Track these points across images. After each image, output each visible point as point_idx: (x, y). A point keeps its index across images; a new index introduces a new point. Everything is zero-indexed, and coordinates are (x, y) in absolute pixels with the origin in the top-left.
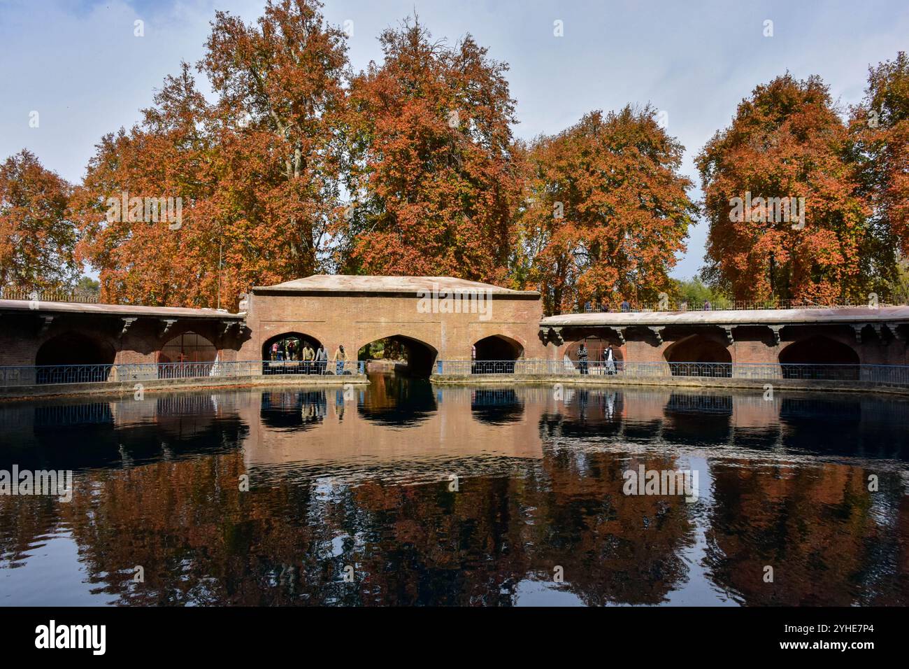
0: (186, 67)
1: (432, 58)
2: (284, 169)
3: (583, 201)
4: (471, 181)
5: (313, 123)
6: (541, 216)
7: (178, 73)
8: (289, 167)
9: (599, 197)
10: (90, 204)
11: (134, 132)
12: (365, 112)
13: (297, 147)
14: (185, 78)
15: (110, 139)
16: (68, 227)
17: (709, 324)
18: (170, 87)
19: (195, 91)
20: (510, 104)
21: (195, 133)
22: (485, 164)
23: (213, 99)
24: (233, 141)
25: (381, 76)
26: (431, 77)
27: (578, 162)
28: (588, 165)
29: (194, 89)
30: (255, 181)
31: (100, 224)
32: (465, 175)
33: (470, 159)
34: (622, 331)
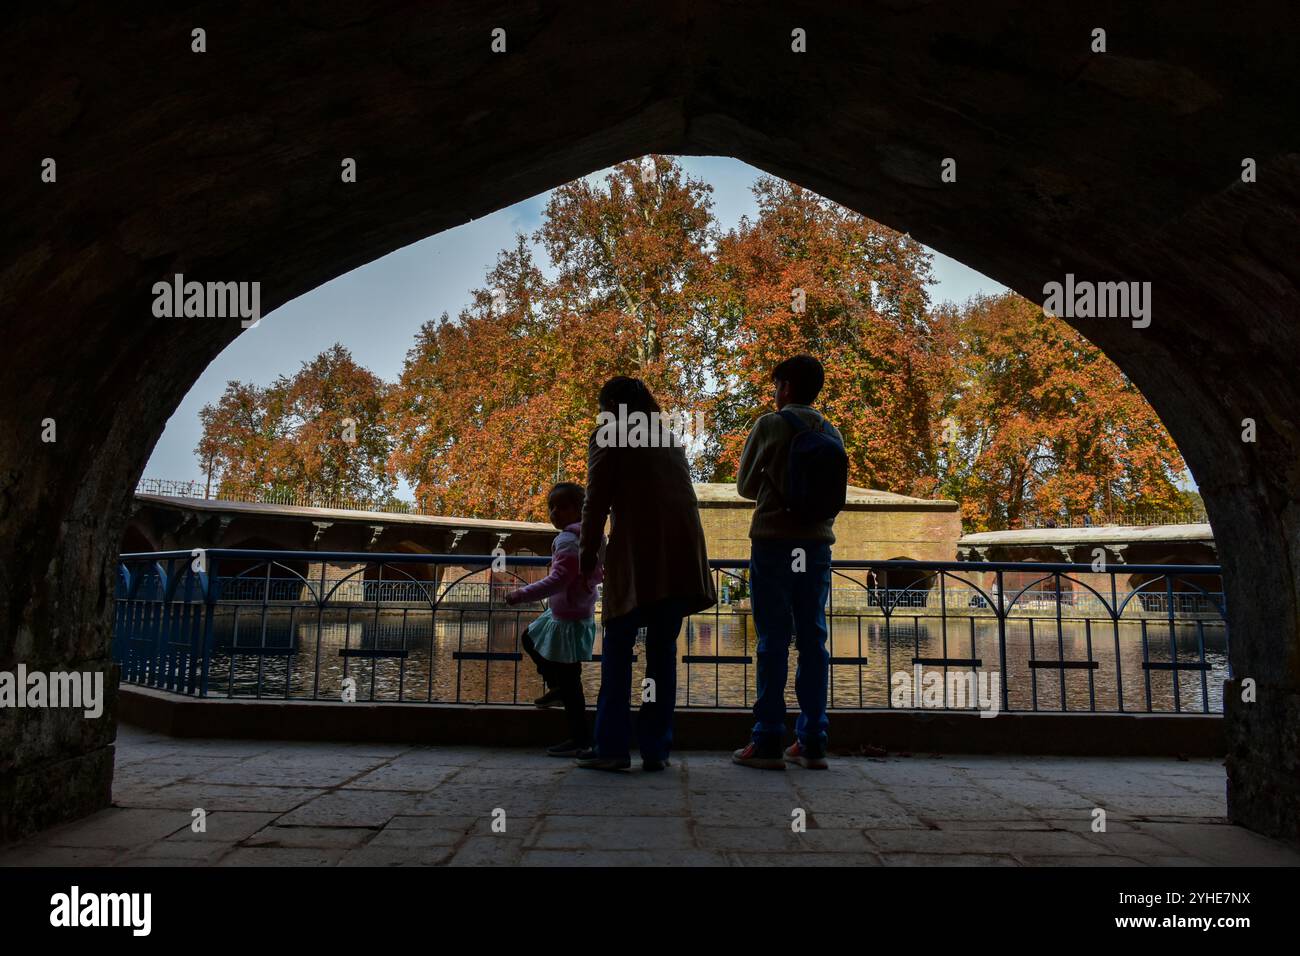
0: (522, 239)
1: (819, 208)
2: (636, 356)
3: (1038, 383)
4: (873, 361)
5: (671, 295)
6: (979, 407)
7: (512, 247)
8: (641, 352)
9: (1061, 377)
10: (407, 406)
11: (463, 317)
12: (734, 281)
13: (651, 328)
14: (521, 251)
15: (430, 327)
16: (382, 434)
17: (1190, 540)
18: (504, 263)
19: (532, 266)
20: (925, 260)
21: (530, 316)
22: (891, 339)
23: (551, 275)
24: (575, 325)
25: (755, 236)
26: (818, 233)
27: (1030, 330)
28: (1045, 335)
29: (531, 264)
30: (600, 370)
31: (417, 429)
32: (865, 355)
33: (870, 333)
34: (1069, 551)
